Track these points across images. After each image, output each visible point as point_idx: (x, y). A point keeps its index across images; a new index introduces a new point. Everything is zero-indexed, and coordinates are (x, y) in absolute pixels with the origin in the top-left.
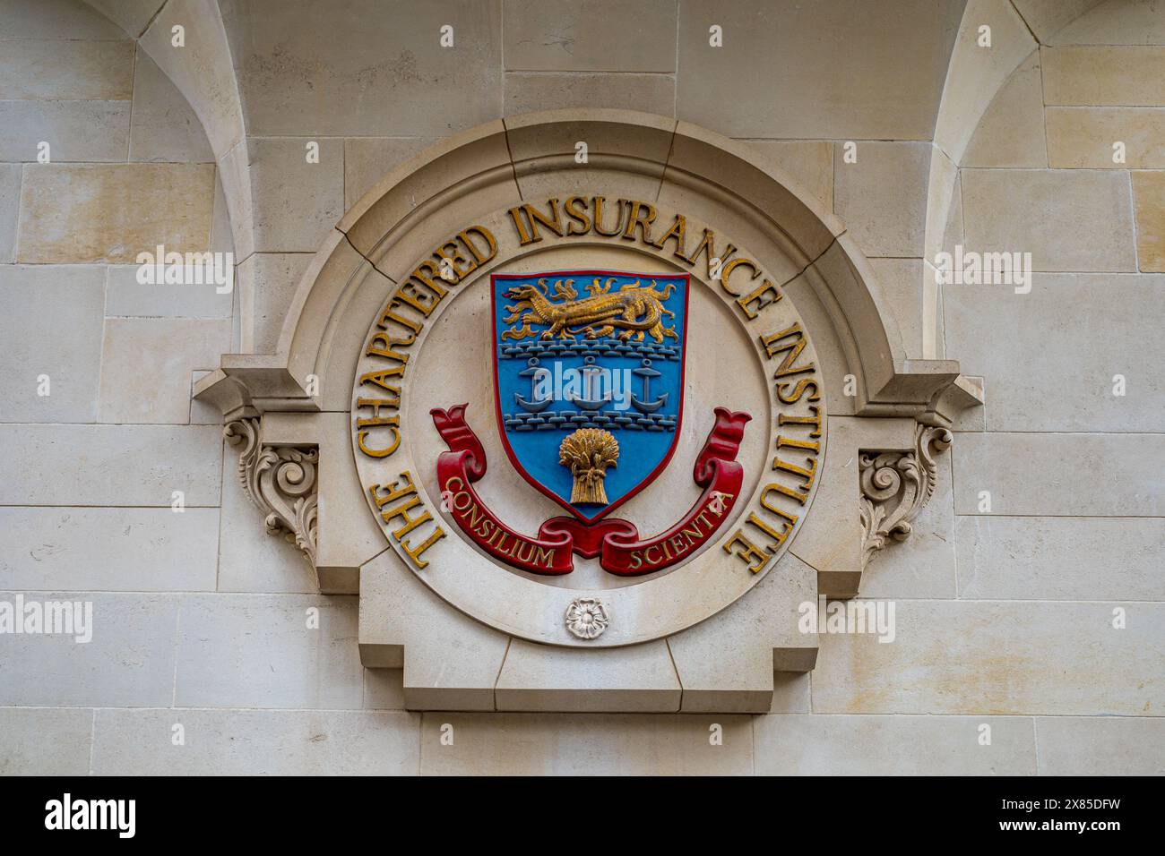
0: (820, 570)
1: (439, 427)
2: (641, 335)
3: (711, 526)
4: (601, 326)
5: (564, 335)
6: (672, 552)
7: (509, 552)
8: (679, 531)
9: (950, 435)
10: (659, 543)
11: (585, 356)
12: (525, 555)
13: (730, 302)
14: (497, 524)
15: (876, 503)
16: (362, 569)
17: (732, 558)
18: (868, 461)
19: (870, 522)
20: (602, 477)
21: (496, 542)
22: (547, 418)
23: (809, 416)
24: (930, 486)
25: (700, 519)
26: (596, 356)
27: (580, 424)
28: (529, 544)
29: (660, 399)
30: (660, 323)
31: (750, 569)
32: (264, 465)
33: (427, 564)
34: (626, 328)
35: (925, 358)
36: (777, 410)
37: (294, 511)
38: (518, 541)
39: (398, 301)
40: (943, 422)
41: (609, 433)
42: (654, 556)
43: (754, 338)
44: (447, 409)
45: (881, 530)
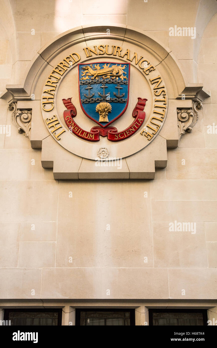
0: (167, 139)
1: (64, 104)
2: (117, 78)
3: (137, 128)
4: (107, 76)
5: (97, 78)
6: (126, 135)
7: (82, 135)
8: (128, 129)
9: (201, 104)
10: (123, 132)
11: (103, 83)
12: (87, 136)
13: (141, 70)
14: (79, 128)
15: (182, 122)
16: (43, 141)
17: (143, 136)
18: (179, 111)
19: (181, 127)
20: (107, 115)
21: (79, 133)
22: (92, 100)
23: (163, 99)
24: (197, 118)
25: (134, 126)
26: (105, 83)
27: (101, 101)
28: (88, 133)
29: (122, 95)
30: (122, 75)
31: (148, 139)
32: (18, 114)
33: (60, 139)
34: (113, 76)
35: (194, 83)
36: (155, 97)
37: (25, 127)
38: (85, 132)
39: (54, 72)
40: (200, 101)
41: (109, 103)
42: (121, 135)
43: (148, 80)
44: (66, 99)
45: (184, 129)
